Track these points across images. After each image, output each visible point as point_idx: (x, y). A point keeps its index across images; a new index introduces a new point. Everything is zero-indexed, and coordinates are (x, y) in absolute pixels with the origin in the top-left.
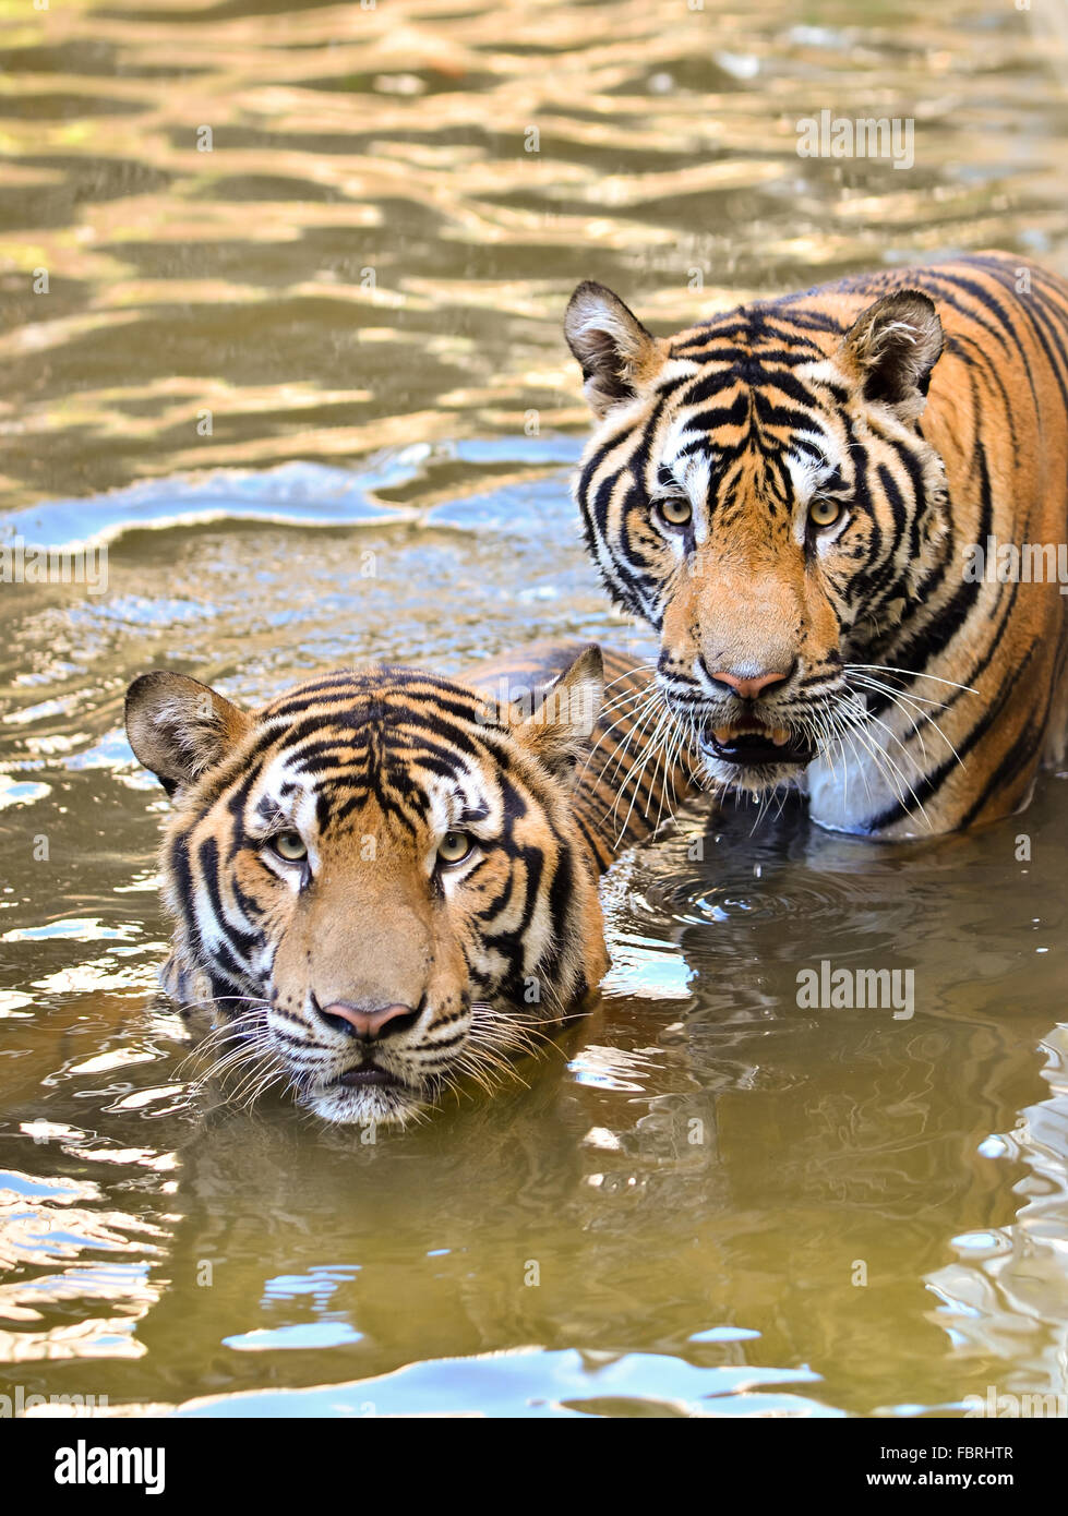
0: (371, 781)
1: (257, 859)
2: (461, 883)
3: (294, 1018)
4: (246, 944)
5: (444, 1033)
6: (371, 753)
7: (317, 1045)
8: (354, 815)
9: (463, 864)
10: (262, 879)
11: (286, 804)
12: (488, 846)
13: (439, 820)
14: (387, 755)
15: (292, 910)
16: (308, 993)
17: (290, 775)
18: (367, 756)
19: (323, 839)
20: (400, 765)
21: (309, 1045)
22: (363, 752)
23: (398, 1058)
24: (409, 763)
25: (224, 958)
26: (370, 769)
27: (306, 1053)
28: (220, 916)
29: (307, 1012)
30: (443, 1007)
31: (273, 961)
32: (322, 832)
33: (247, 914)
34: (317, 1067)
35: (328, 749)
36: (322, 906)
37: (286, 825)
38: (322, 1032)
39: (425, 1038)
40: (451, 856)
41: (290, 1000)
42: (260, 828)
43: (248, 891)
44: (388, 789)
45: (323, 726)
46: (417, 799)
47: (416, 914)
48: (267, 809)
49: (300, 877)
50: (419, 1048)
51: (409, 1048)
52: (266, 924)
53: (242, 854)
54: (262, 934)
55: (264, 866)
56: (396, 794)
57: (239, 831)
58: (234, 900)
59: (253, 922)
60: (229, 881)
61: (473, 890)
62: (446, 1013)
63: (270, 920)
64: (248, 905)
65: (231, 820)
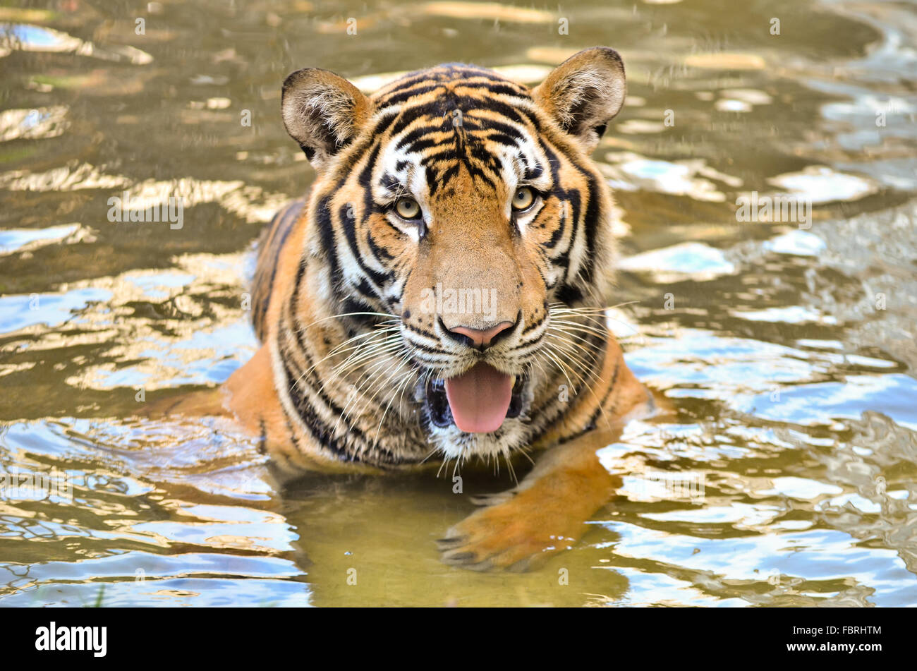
0: (459, 154)
1: (385, 220)
2: (530, 225)
3: (426, 334)
4: (381, 279)
5: (533, 335)
6: (456, 135)
7: (443, 352)
8: (452, 180)
9: (531, 210)
10: (391, 234)
11: (402, 176)
12: (545, 195)
13: (511, 178)
14: (467, 136)
15: (415, 254)
16: (436, 317)
17: (401, 156)
18: (454, 137)
19: (434, 199)
20: (477, 142)
21: (439, 352)
22: (450, 134)
23: (504, 357)
24: (484, 140)
25: (364, 288)
26: (458, 146)
27: (436, 357)
28: (360, 262)
29: (437, 330)
30: (532, 317)
31: (403, 291)
32: (432, 194)
33: (380, 260)
34: (443, 366)
35: (425, 133)
36: (439, 251)
37: (405, 193)
38: (446, 343)
39: (521, 340)
40: (520, 205)
41: (420, 320)
42: (386, 197)
43: (380, 243)
44: (472, 160)
45: (420, 115)
46: (493, 163)
47: (505, 251)
48: (388, 182)
49: (417, 231)
50: (518, 348)
51: (511, 349)
52: (396, 266)
53: (374, 217)
54: (392, 273)
55: (390, 224)
56: (479, 163)
57: (369, 199)
58: (369, 250)
59: (385, 265)
60: (365, 236)
61: (537, 228)
62: (535, 321)
63: (400, 262)
64: (381, 253)
65: (361, 191)
